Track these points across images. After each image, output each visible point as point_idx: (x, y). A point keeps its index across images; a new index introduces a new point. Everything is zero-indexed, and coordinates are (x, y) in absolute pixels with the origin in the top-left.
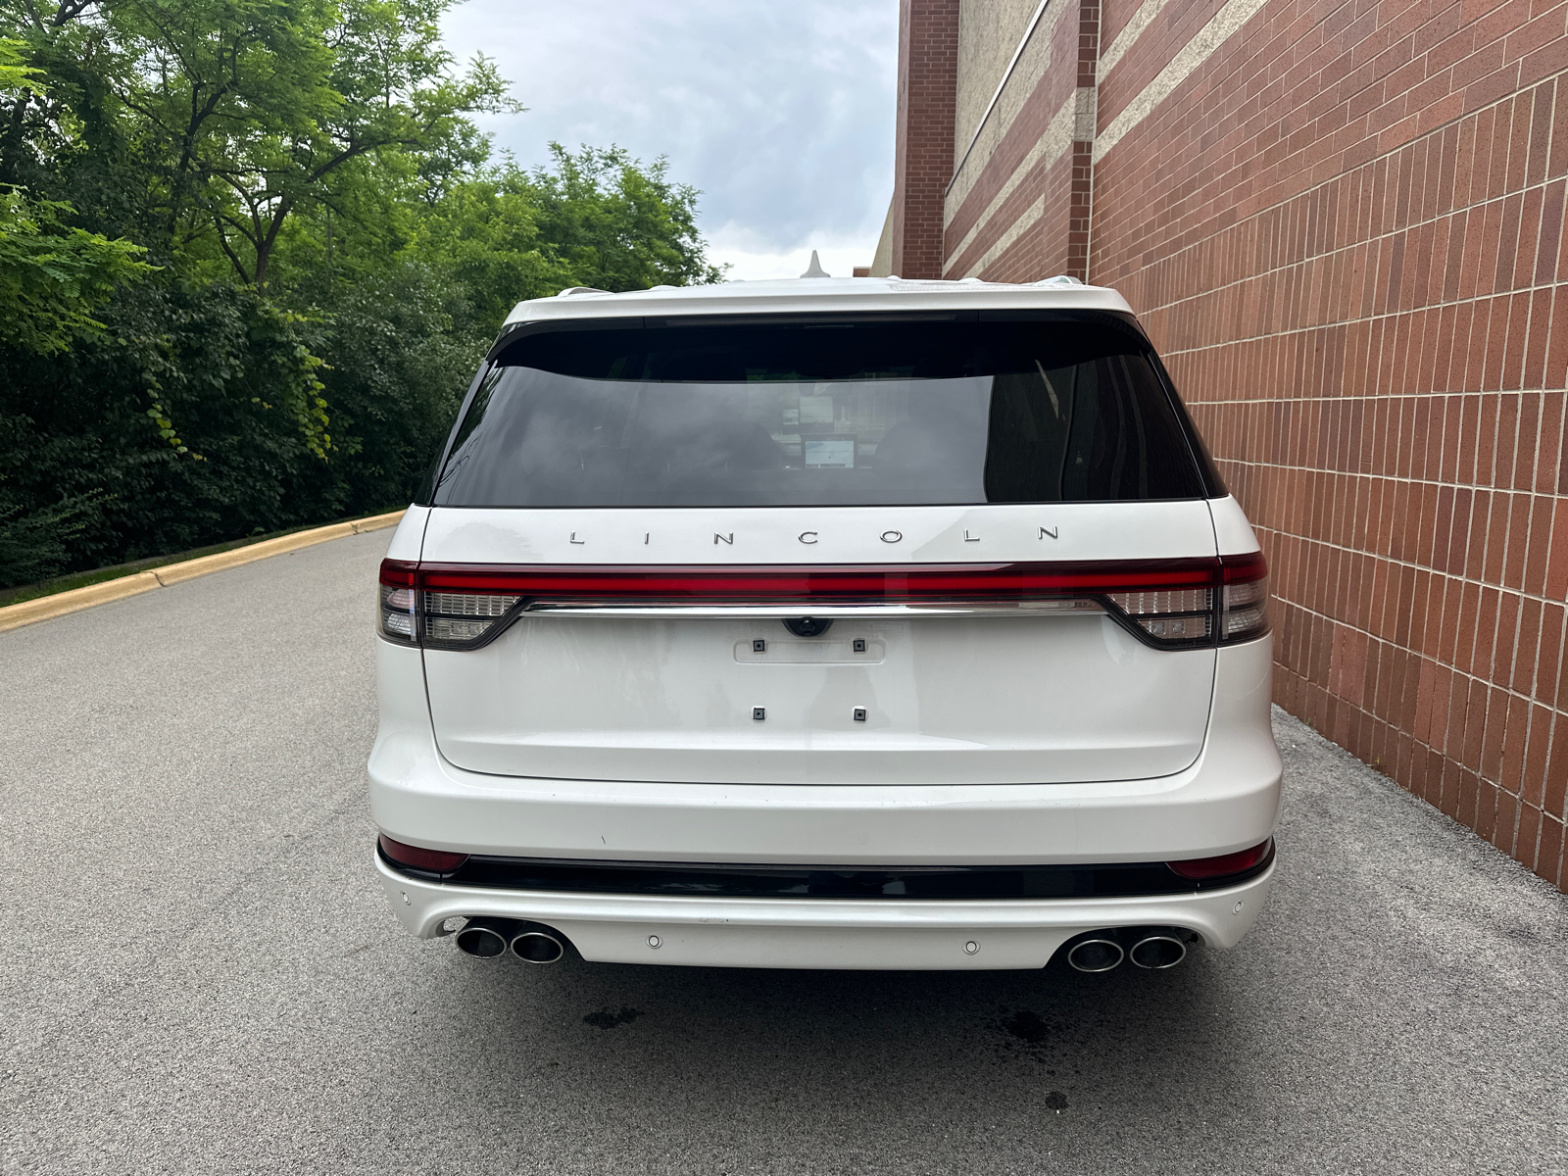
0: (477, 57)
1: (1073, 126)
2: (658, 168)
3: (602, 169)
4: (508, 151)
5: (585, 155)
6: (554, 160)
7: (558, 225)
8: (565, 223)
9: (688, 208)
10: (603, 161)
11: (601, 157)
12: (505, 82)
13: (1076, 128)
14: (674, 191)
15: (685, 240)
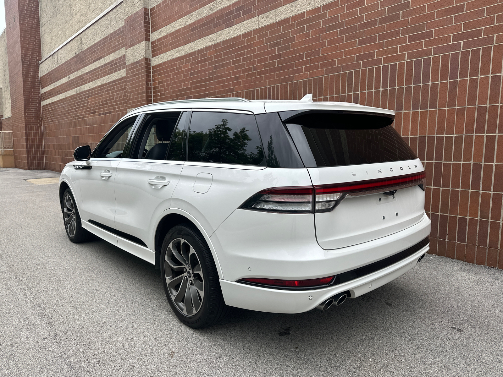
1: (145, 53)
13: (145, 54)
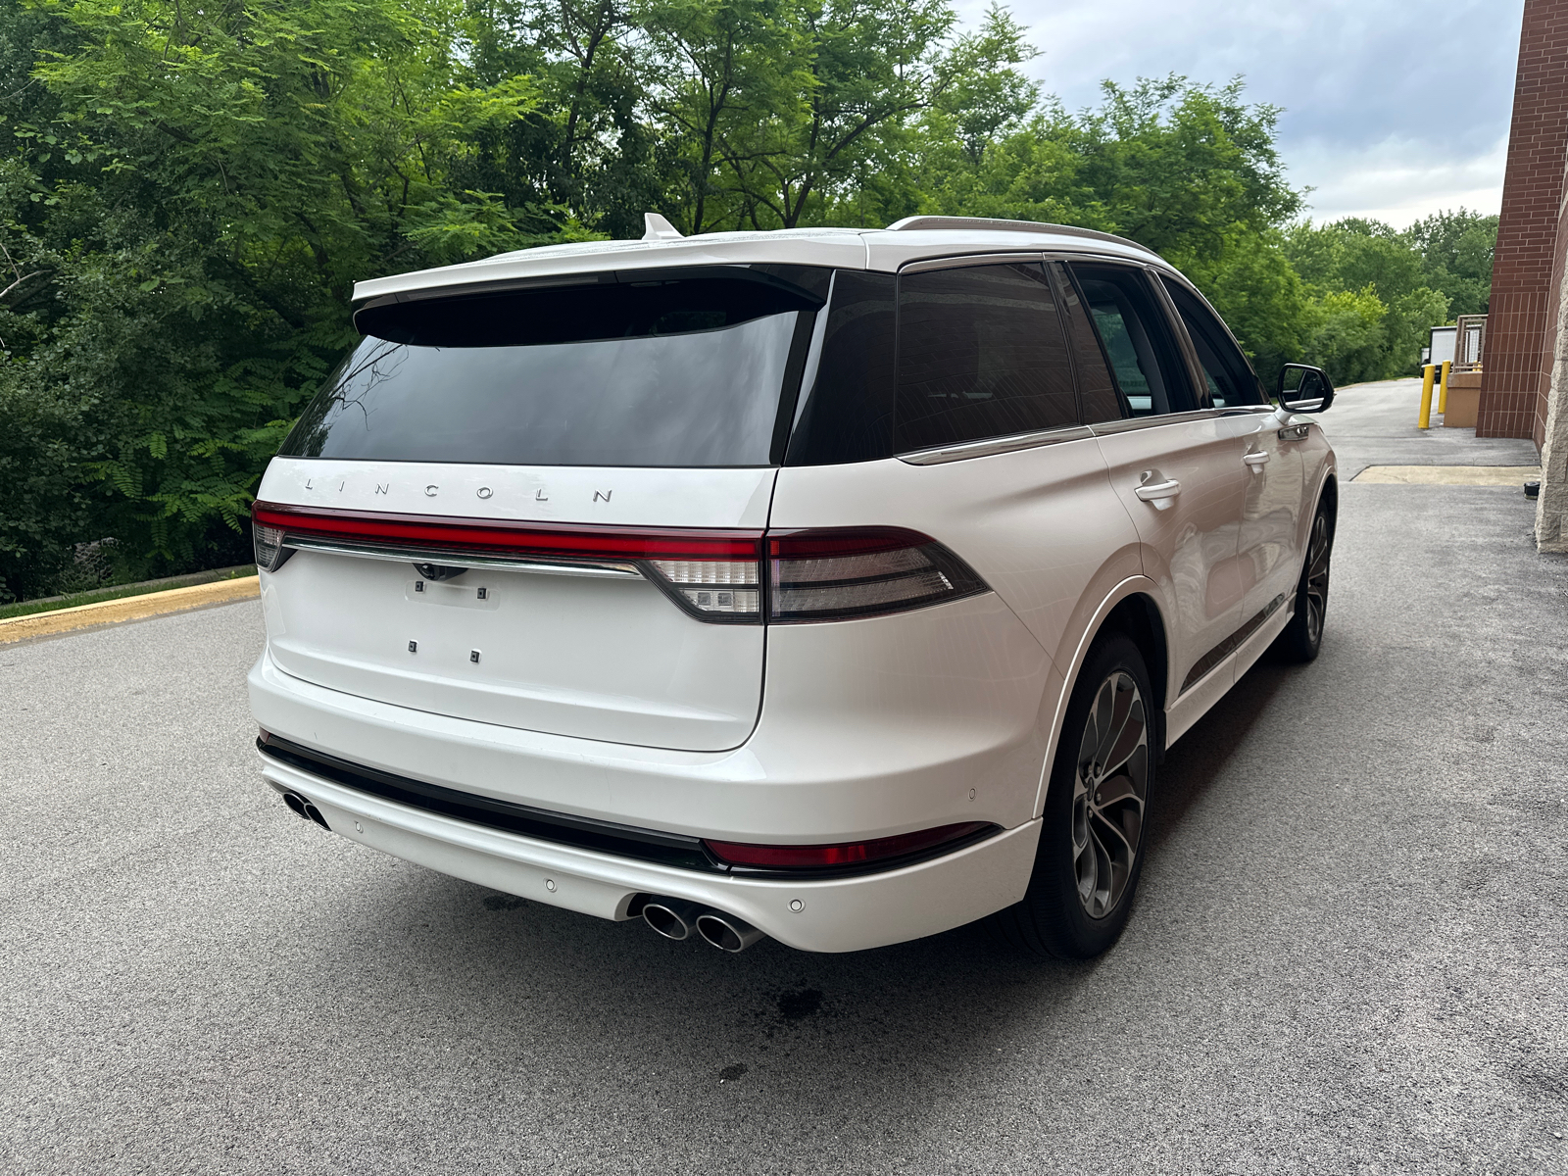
0: (991, 9)
2: (1233, 90)
3: (1157, 101)
4: (1053, 97)
5: (1140, 89)
6: (1106, 99)
7: (1101, 168)
8: (1109, 165)
9: (1265, 129)
10: (1159, 92)
11: (1157, 89)
12: (1020, 29)
14: (1248, 113)
15: (1263, 167)
